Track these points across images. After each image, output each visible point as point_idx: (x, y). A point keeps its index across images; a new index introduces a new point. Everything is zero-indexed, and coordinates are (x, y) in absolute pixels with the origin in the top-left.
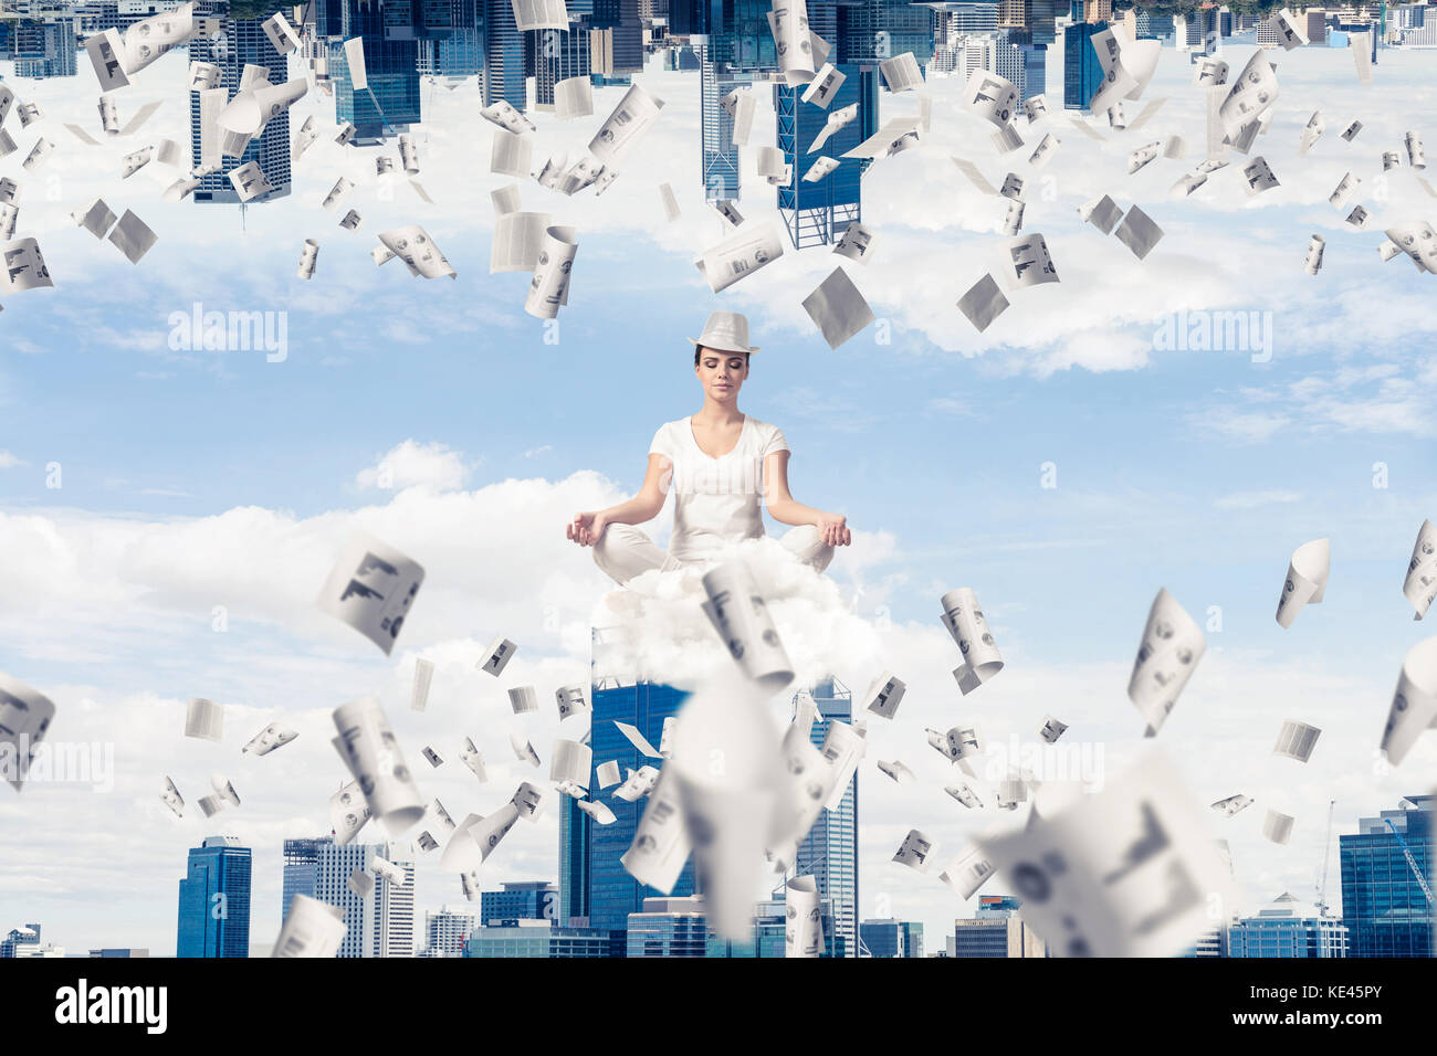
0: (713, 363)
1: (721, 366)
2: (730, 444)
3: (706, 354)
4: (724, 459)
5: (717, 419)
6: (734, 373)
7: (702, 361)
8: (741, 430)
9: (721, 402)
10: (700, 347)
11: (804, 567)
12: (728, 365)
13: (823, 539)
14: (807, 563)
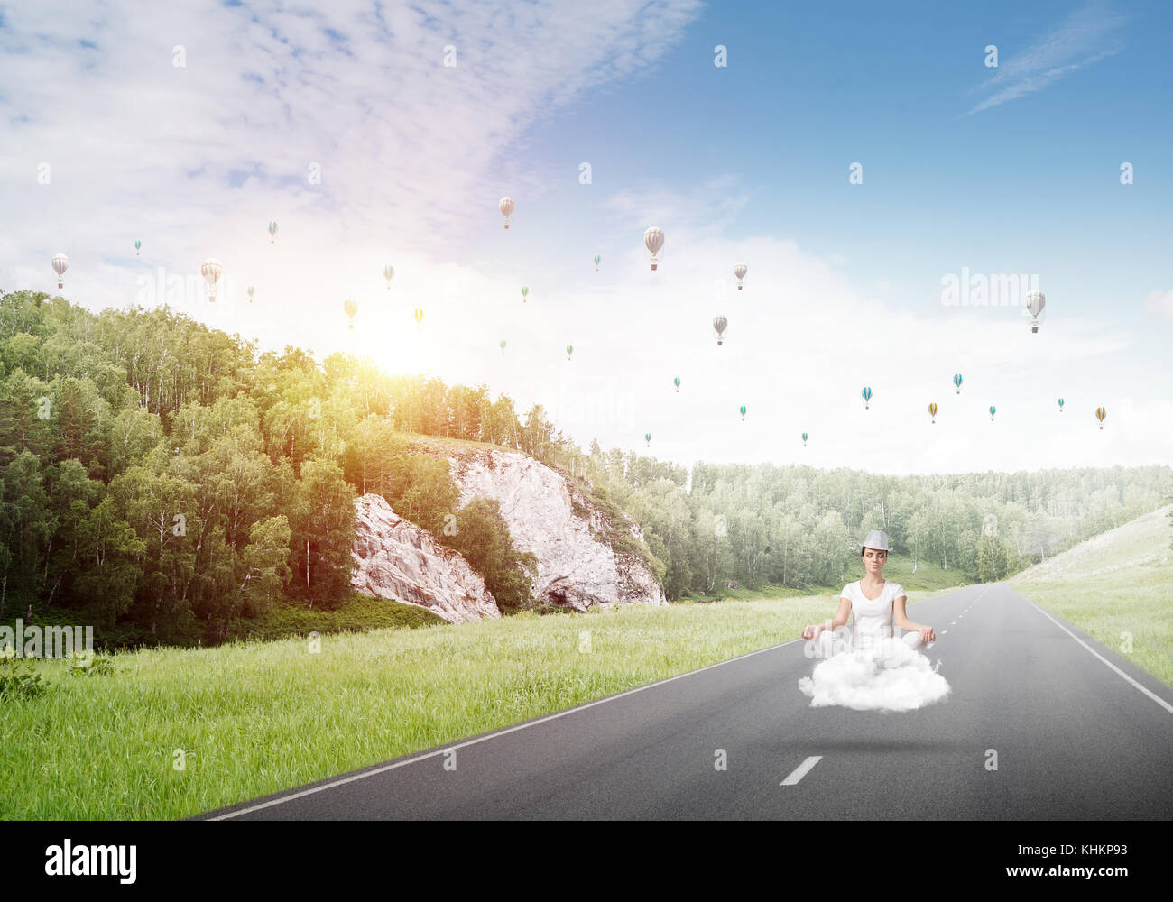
0: (870, 556)
1: (874, 556)
2: (878, 593)
3: (867, 551)
4: (875, 601)
5: (872, 582)
6: (880, 560)
7: (865, 554)
8: (883, 587)
9: (874, 573)
10: (864, 548)
11: (913, 652)
12: (877, 556)
13: (922, 638)
14: (914, 649)
